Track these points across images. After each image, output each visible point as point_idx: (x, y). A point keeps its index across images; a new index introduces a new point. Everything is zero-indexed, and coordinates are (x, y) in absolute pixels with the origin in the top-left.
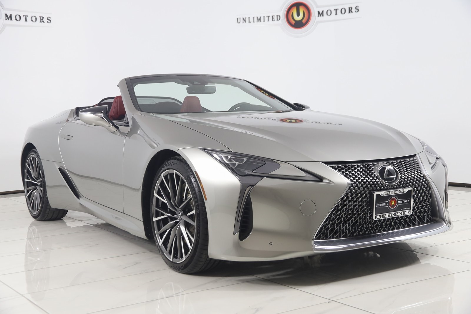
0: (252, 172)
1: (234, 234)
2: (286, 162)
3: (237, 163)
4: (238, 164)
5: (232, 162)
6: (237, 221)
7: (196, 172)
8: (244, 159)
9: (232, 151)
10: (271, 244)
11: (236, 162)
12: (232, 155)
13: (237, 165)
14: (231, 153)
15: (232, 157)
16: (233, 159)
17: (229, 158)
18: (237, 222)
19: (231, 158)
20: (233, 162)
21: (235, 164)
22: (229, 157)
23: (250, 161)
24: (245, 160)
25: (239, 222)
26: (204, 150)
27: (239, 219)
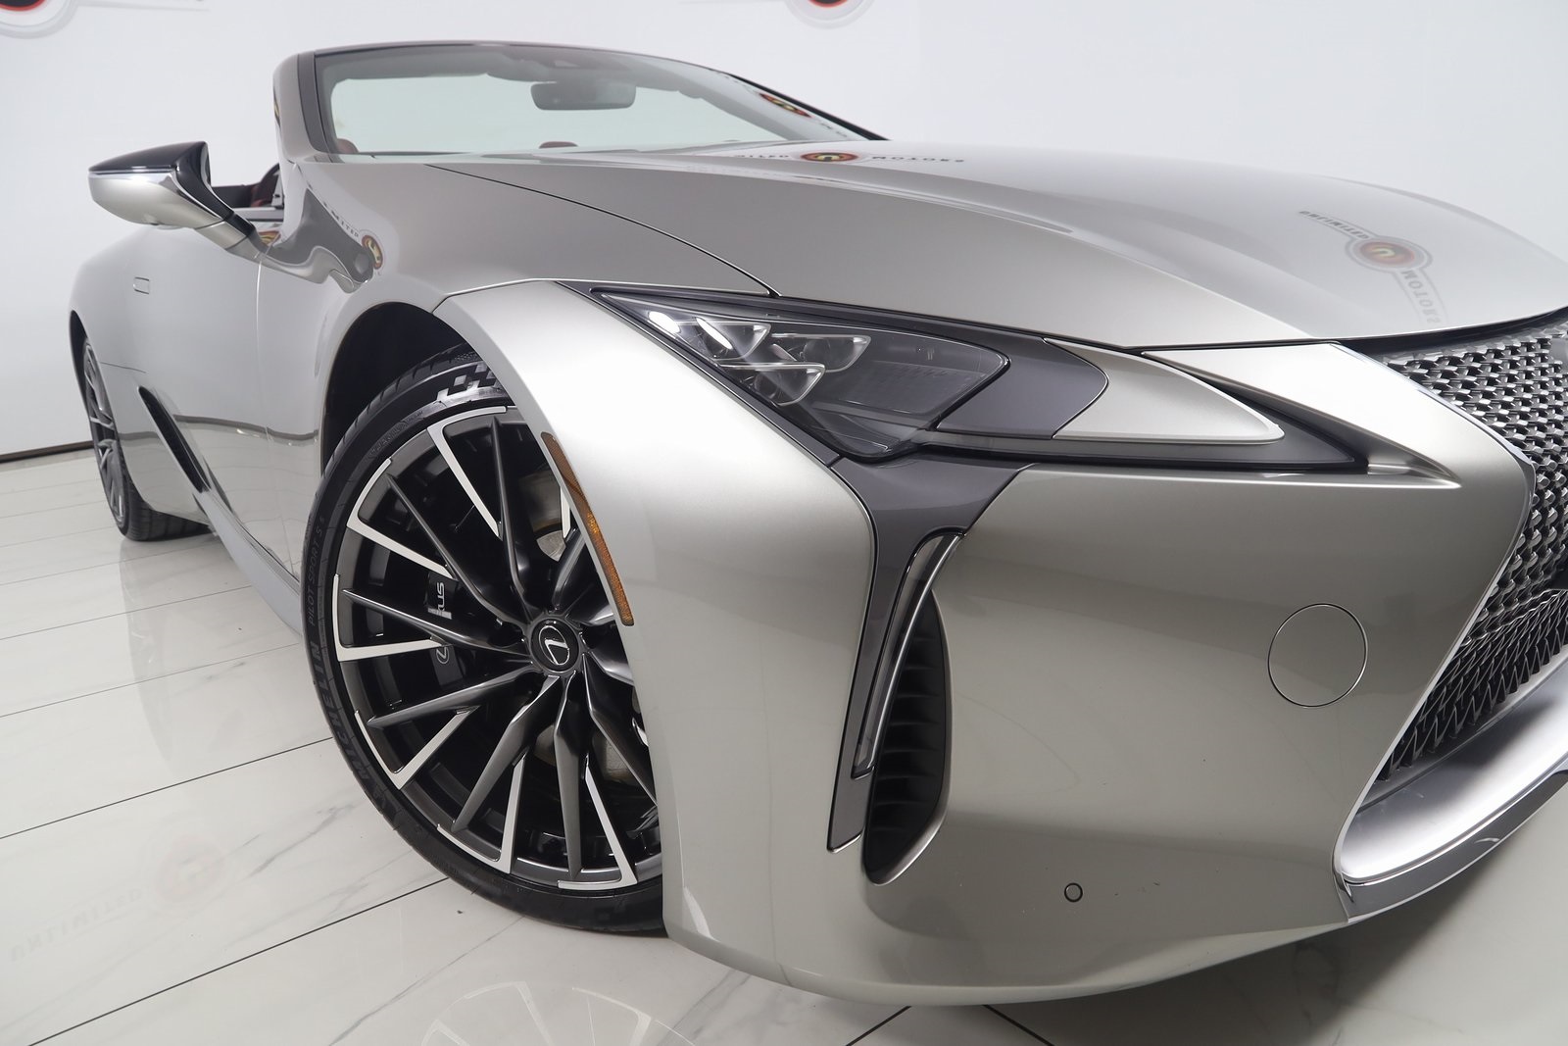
0: (933, 427)
1: (830, 848)
2: (1136, 351)
3: (815, 372)
4: (825, 377)
5: (778, 365)
6: (847, 770)
7: (549, 438)
8: (850, 342)
9: (773, 295)
10: (1074, 893)
11: (811, 359)
12: (778, 319)
13: (812, 382)
14: (770, 304)
15: (775, 328)
16: (782, 342)
17: (758, 338)
18: (853, 776)
19: (768, 340)
20: (789, 361)
21: (802, 375)
22: (760, 332)
23: (893, 348)
24: (859, 351)
25: (865, 781)
26: (597, 294)
27: (869, 755)
